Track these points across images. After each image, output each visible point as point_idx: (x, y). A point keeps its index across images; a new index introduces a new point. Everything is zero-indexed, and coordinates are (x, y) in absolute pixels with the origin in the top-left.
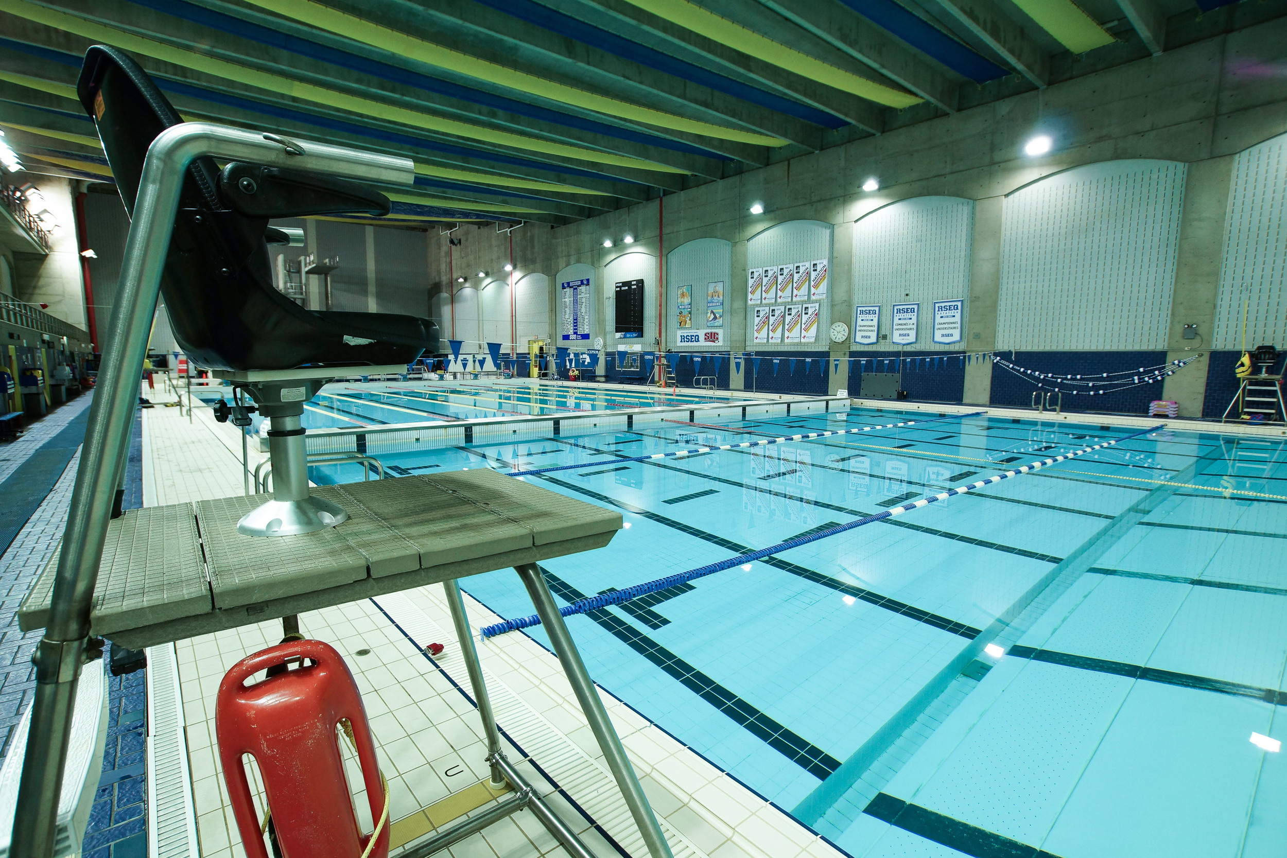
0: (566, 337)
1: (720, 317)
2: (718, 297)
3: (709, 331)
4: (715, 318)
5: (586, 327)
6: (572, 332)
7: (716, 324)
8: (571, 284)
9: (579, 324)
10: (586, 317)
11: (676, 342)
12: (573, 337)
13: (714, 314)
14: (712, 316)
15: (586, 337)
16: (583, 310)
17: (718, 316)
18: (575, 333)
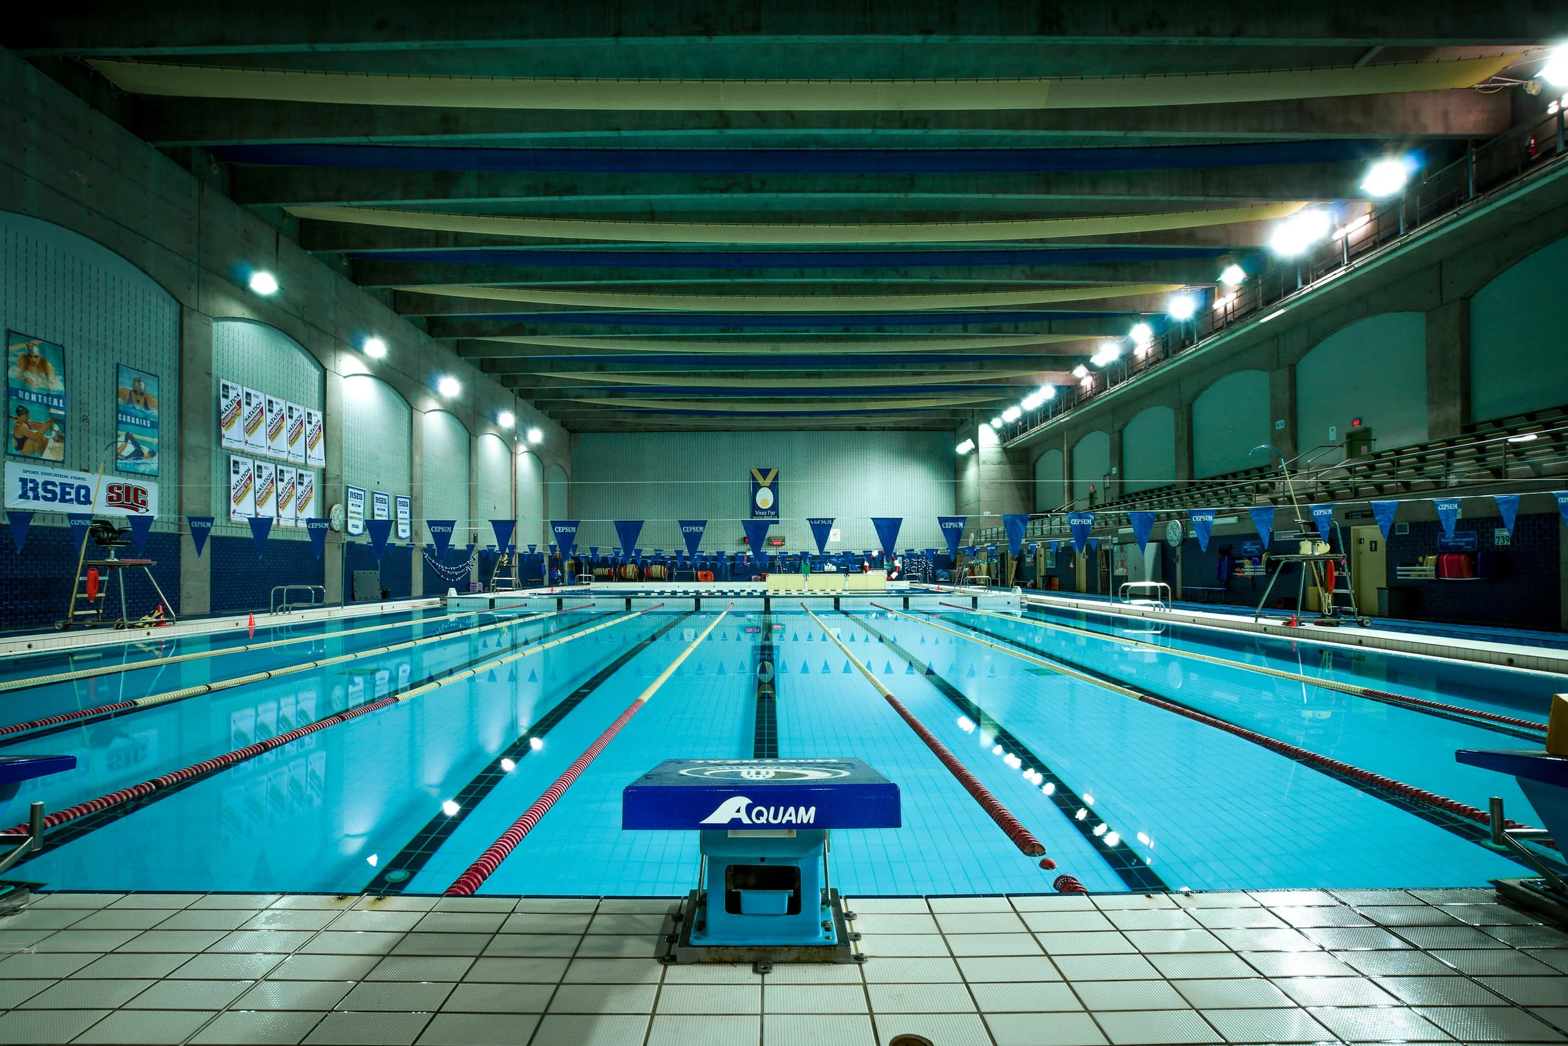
1: (152, 454)
2: (146, 406)
3: (122, 481)
4: (138, 454)
7: (141, 469)
13: (135, 443)
14: (130, 449)
17: (146, 450)
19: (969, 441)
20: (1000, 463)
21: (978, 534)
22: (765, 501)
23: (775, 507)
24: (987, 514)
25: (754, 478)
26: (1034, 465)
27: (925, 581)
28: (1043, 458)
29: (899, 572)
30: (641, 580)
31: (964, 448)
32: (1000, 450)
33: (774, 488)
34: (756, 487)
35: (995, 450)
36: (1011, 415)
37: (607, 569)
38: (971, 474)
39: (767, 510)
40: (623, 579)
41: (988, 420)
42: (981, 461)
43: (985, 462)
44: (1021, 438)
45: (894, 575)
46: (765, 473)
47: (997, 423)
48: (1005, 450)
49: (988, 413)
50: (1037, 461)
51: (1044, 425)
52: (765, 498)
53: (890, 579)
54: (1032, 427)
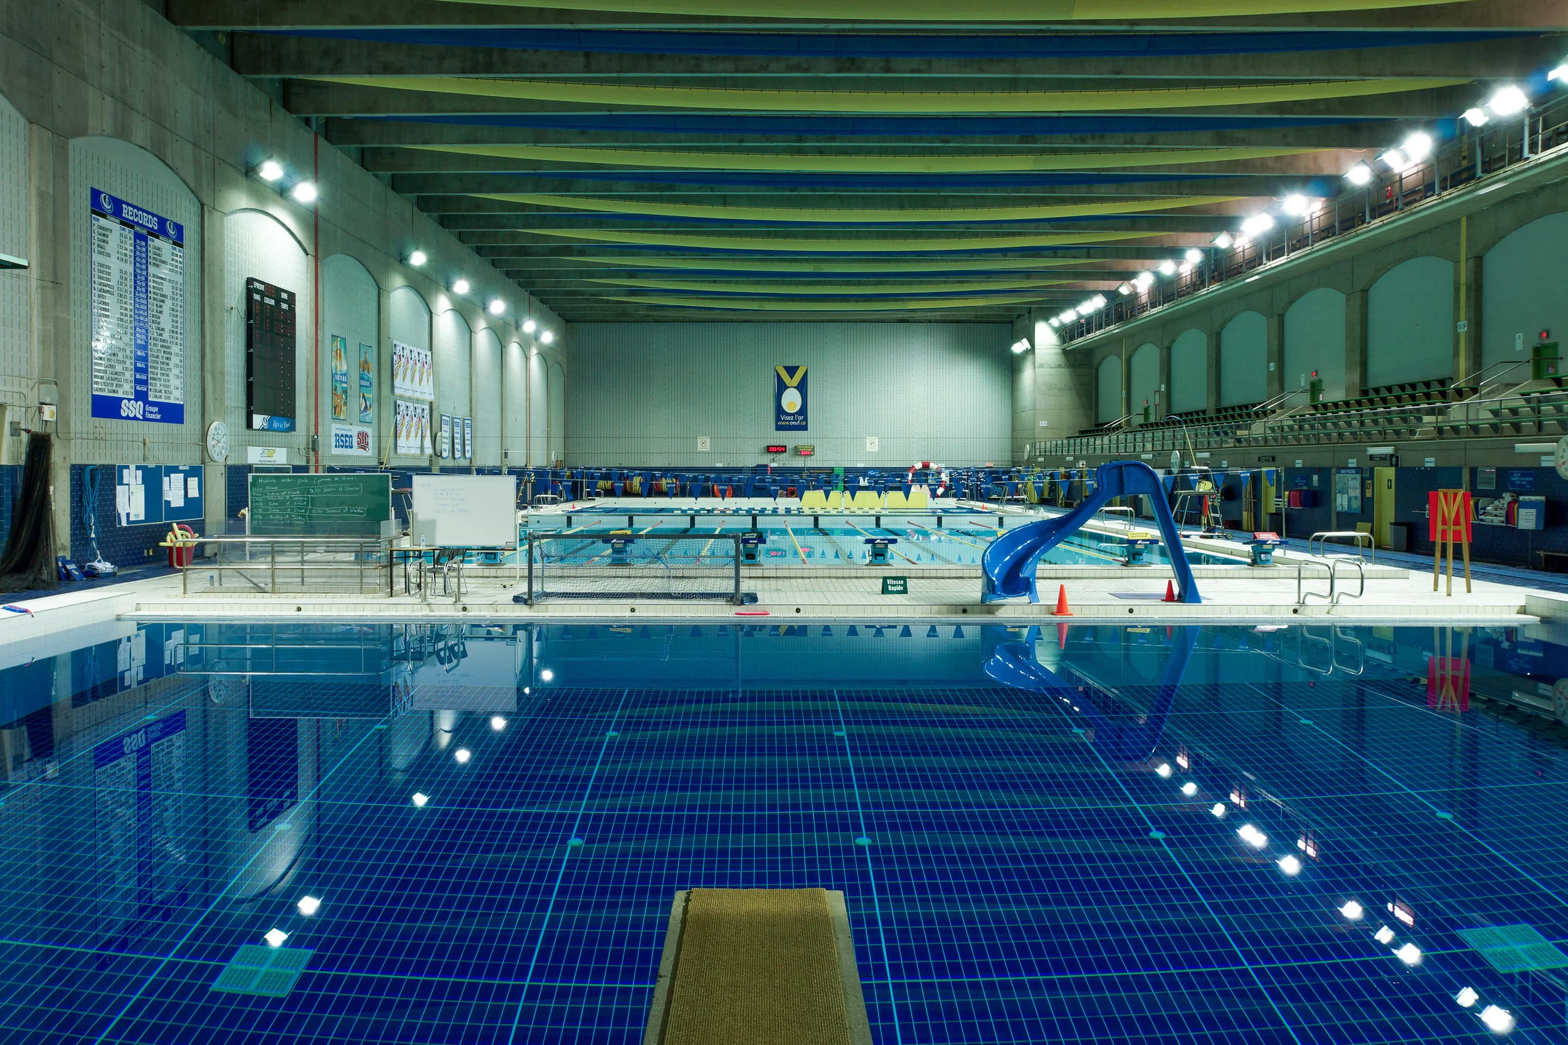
0: (106, 407)
2: (369, 371)
5: (175, 382)
6: (125, 390)
8: (127, 212)
9: (155, 371)
10: (175, 349)
11: (330, 447)
12: (133, 408)
14: (364, 403)
15: (172, 414)
16: (166, 321)
17: (368, 404)
18: (141, 396)
19: (1025, 341)
20: (1059, 366)
21: (1033, 446)
22: (791, 404)
23: (803, 411)
24: (1043, 424)
25: (779, 378)
26: (1097, 369)
27: (972, 499)
28: (1105, 363)
29: (945, 487)
30: (649, 495)
31: (1019, 347)
32: (1059, 351)
33: (802, 387)
34: (782, 387)
35: (1054, 351)
36: (1068, 317)
37: (610, 482)
38: (1028, 376)
39: (793, 414)
40: (627, 493)
41: (1046, 319)
42: (1037, 364)
43: (1041, 366)
44: (1078, 342)
45: (940, 491)
46: (791, 371)
47: (1055, 322)
48: (1065, 352)
49: (1047, 311)
50: (1099, 364)
51: (1098, 333)
52: (791, 401)
53: (934, 495)
54: (1089, 332)
